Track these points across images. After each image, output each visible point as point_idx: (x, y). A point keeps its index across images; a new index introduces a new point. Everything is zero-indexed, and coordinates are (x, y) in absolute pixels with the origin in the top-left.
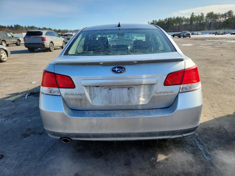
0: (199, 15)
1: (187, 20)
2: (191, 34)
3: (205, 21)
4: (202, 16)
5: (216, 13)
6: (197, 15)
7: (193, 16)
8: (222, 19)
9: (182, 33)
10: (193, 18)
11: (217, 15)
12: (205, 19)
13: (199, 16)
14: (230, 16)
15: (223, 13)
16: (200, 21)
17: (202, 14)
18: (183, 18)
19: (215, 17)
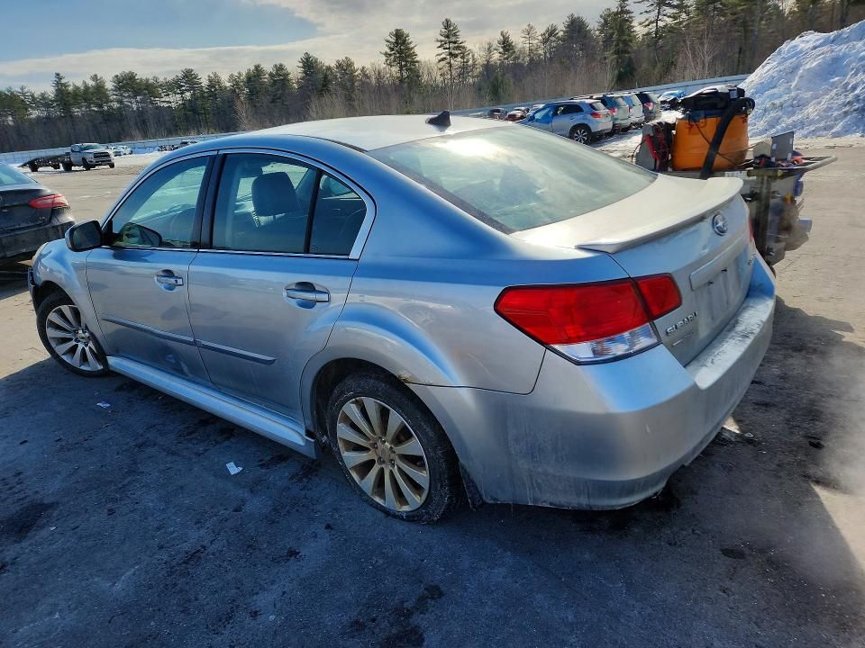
0: (84, 82)
1: (43, 102)
2: (111, 152)
3: (116, 105)
4: (99, 88)
5: (144, 78)
6: (79, 84)
7: (65, 85)
8: (174, 100)
9: (73, 151)
10: (65, 97)
11: (152, 85)
12: (115, 97)
13: (87, 88)
14: (193, 88)
15: (170, 78)
16: (100, 106)
17: (95, 78)
18: (24, 94)
19: (145, 89)
